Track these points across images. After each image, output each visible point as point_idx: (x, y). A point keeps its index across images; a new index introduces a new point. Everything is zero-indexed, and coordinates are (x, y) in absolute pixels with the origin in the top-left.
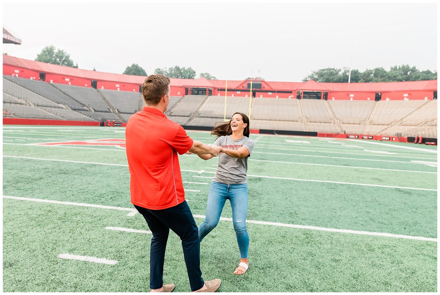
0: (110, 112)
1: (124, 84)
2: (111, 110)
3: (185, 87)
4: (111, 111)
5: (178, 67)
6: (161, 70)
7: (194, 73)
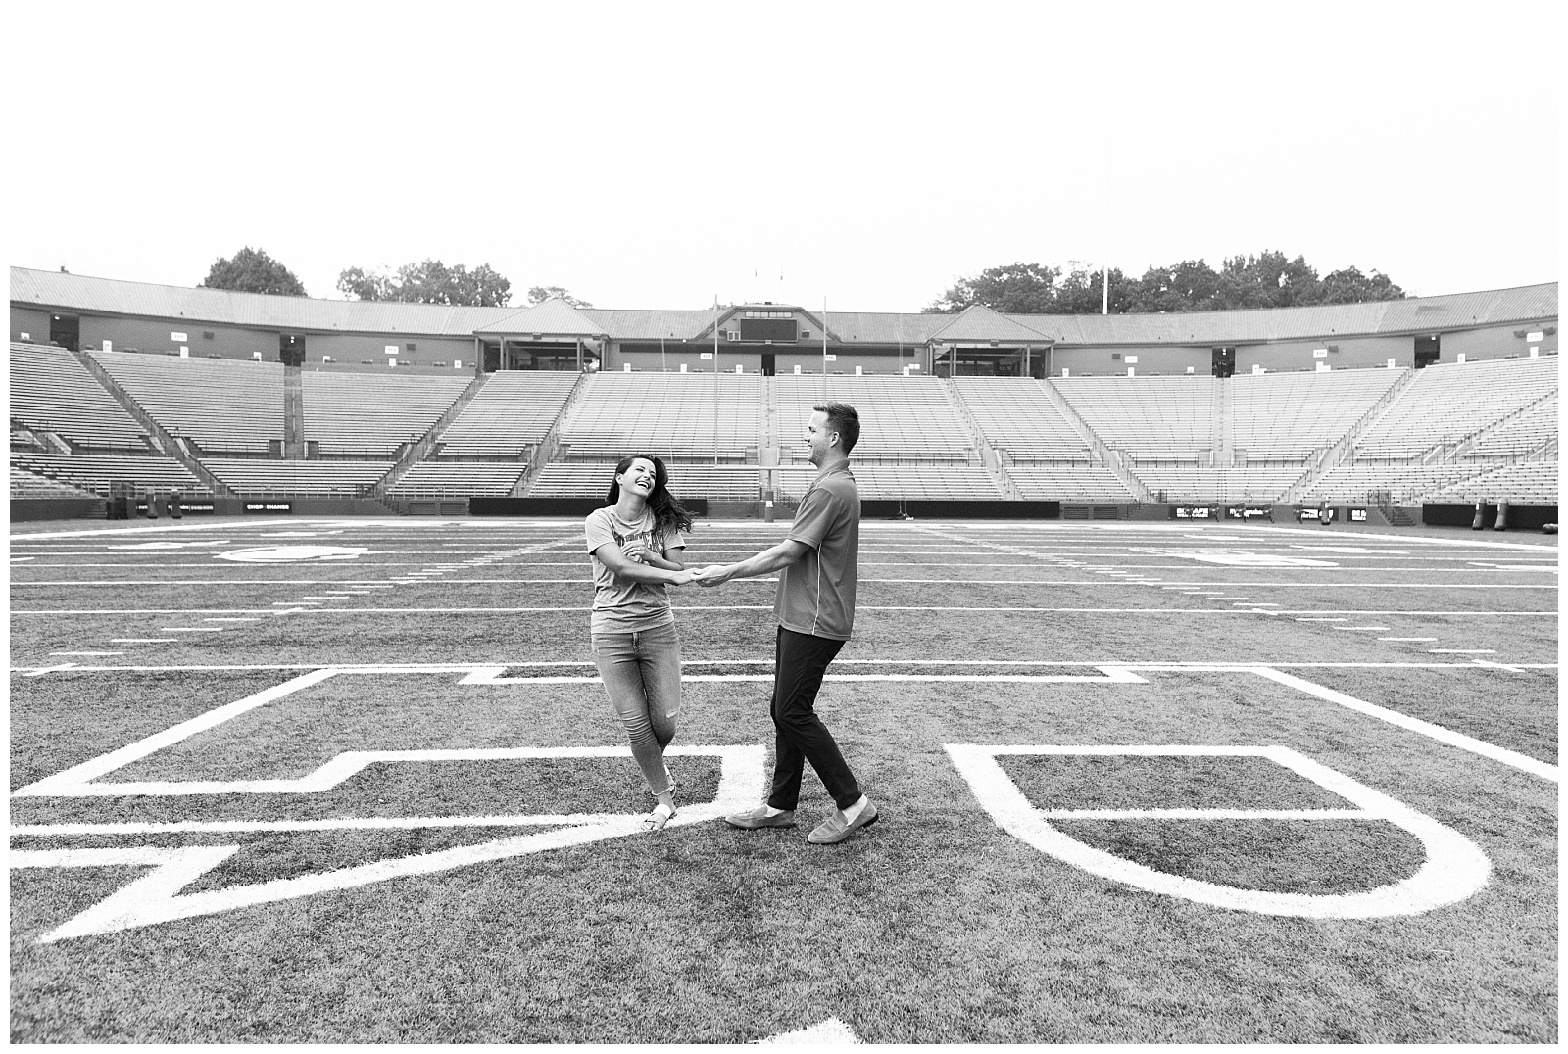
0: (152, 451)
1: (209, 330)
2: (155, 441)
3: (482, 338)
4: (159, 447)
5: (439, 264)
6: (366, 275)
7: (505, 285)
